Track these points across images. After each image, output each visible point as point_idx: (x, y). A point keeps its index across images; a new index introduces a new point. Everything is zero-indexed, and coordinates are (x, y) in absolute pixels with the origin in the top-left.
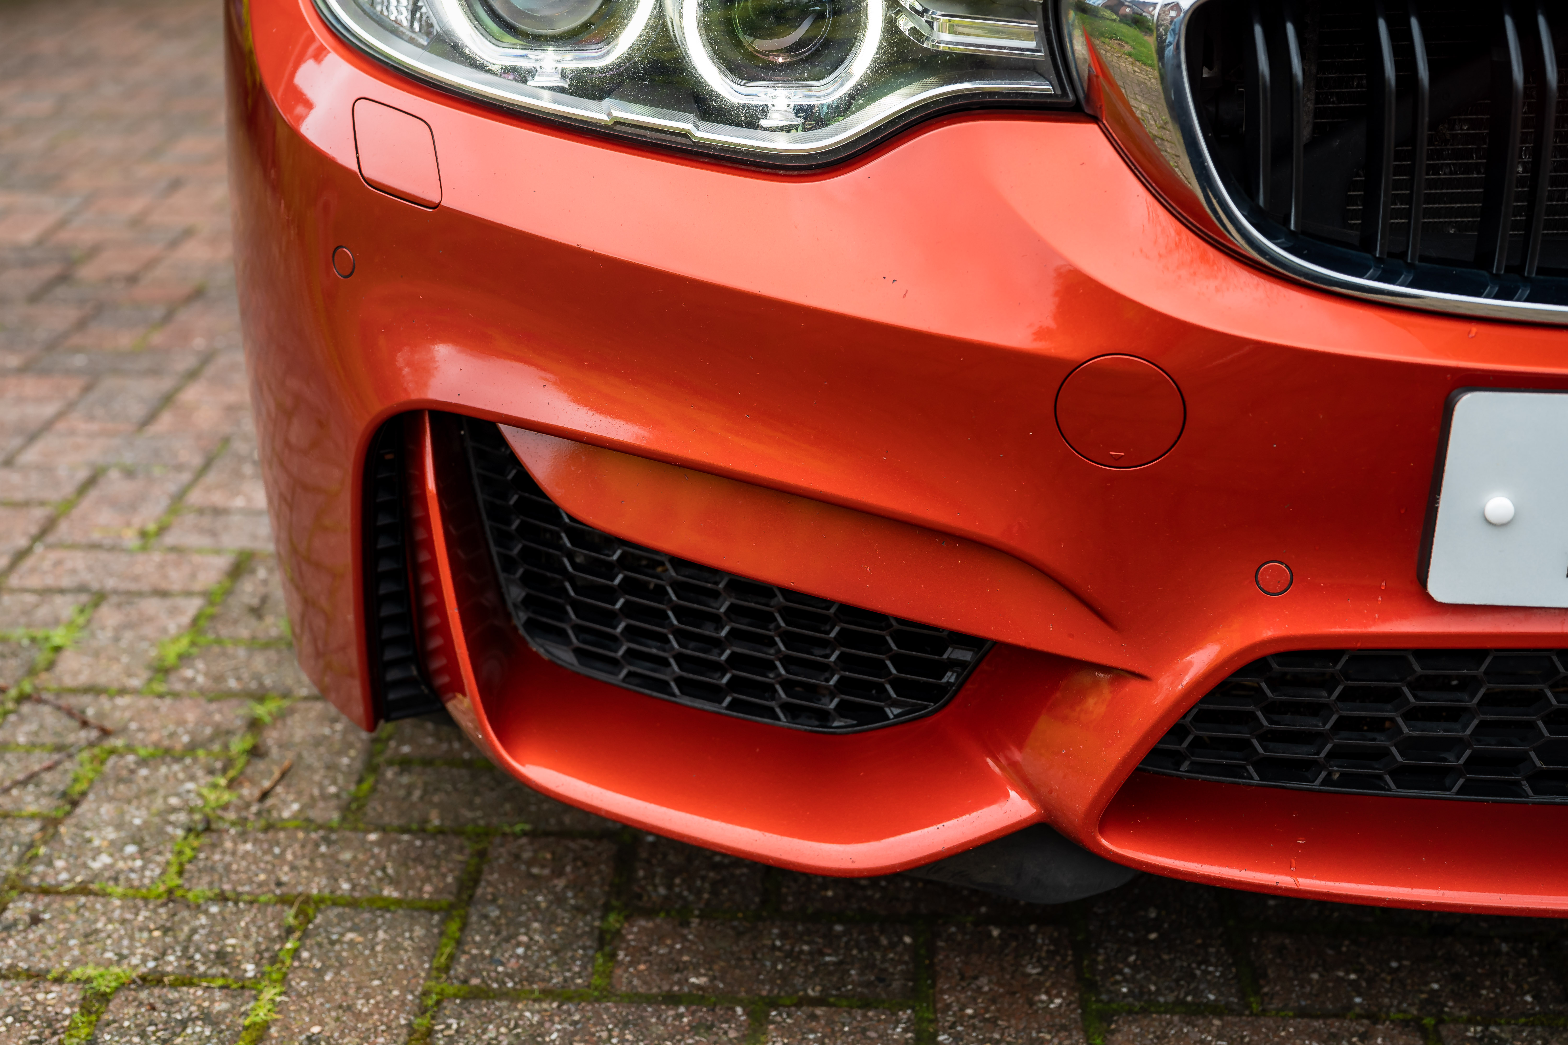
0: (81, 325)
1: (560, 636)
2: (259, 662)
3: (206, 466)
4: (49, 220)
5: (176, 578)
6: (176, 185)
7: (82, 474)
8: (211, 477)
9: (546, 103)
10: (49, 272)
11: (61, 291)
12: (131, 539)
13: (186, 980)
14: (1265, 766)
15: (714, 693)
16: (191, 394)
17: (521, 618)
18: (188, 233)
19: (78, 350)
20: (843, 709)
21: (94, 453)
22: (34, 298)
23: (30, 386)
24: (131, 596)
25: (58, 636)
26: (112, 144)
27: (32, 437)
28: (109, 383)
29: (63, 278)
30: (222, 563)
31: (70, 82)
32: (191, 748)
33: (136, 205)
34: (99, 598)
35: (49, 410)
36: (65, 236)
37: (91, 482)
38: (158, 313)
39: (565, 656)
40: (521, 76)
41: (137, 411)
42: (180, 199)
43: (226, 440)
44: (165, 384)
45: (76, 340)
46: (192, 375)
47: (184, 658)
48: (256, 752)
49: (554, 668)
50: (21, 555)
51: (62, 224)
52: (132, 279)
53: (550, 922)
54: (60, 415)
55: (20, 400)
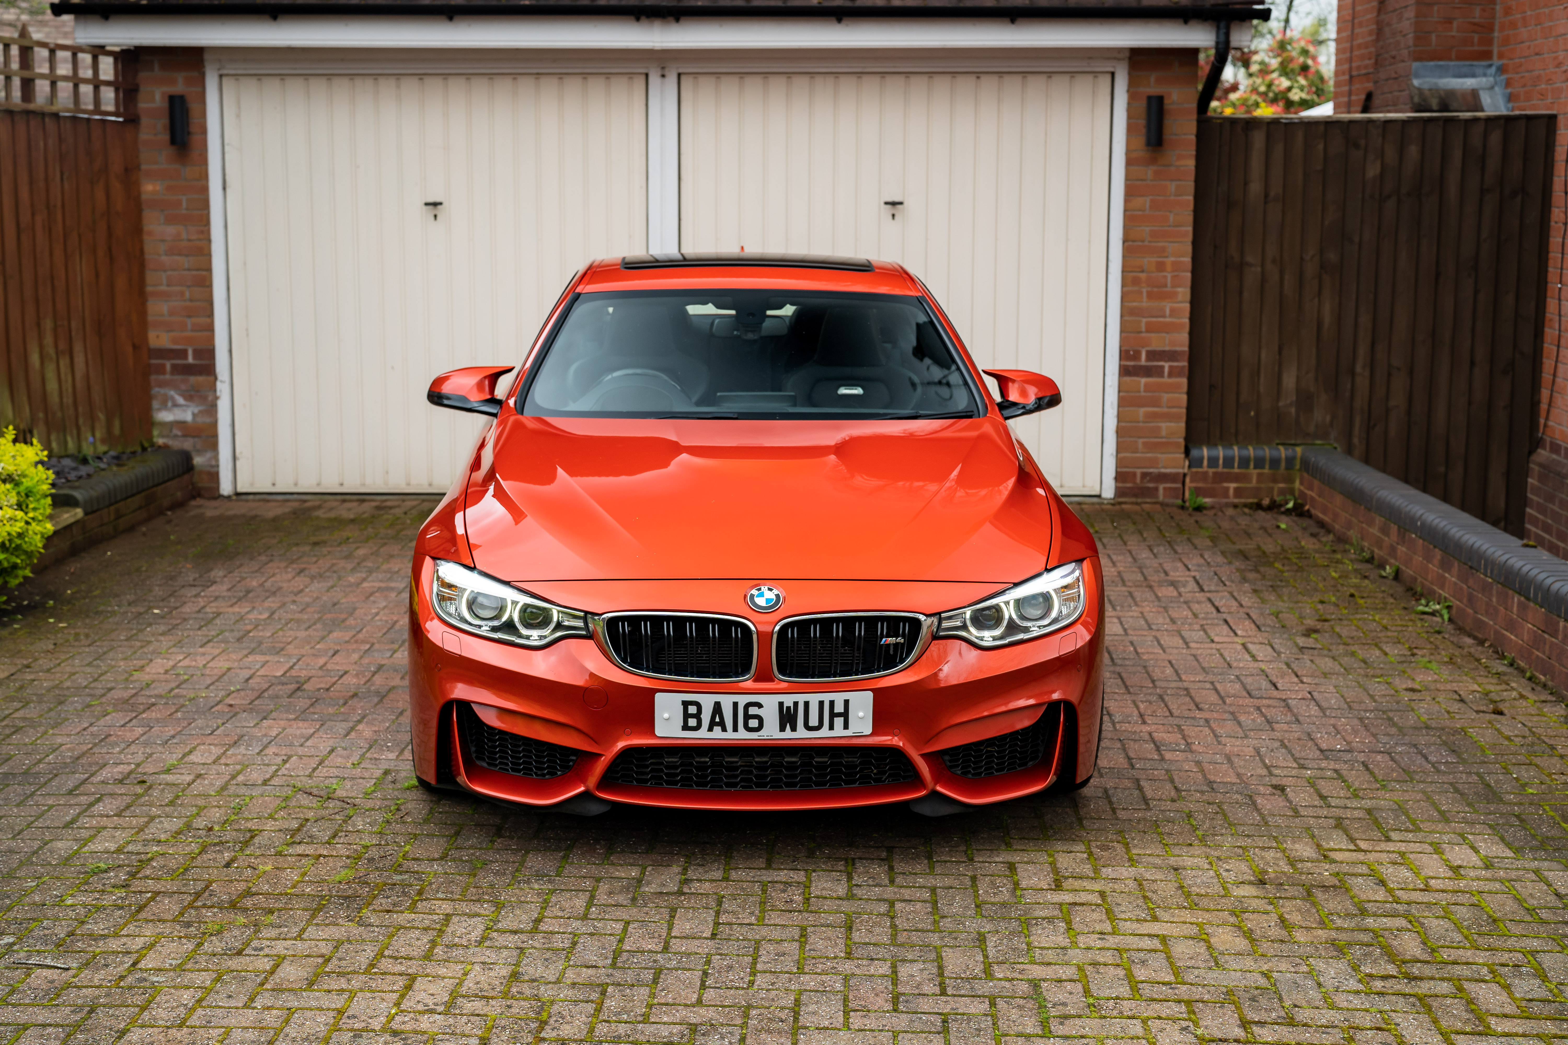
0: (312, 705)
1: (484, 760)
2: (396, 793)
3: (370, 747)
4: (288, 666)
5: (366, 775)
6: (336, 653)
7: (329, 749)
8: (372, 750)
9: (485, 634)
10: (294, 686)
11: (299, 693)
12: (349, 765)
13: (388, 844)
14: (638, 781)
15: (519, 771)
16: (360, 727)
17: (474, 755)
18: (346, 673)
19: (314, 713)
20: (548, 773)
21: (331, 743)
22: (290, 696)
23: (301, 724)
24: (353, 779)
25: (334, 786)
26: (302, 634)
27: (308, 740)
28: (329, 723)
29: (298, 689)
30: (381, 771)
31: (272, 603)
32: (380, 808)
33: (321, 661)
34: (344, 779)
35: (312, 731)
36: (293, 673)
37: (332, 751)
38: (341, 702)
39: (485, 765)
40: (480, 627)
41: (343, 732)
42: (337, 658)
43: (376, 741)
44: (351, 724)
45: (311, 710)
46: (359, 722)
47: (374, 791)
48: (398, 810)
49: (482, 767)
50: (314, 770)
51: (291, 668)
52: (328, 690)
53: (478, 838)
54: (314, 733)
55: (298, 728)
